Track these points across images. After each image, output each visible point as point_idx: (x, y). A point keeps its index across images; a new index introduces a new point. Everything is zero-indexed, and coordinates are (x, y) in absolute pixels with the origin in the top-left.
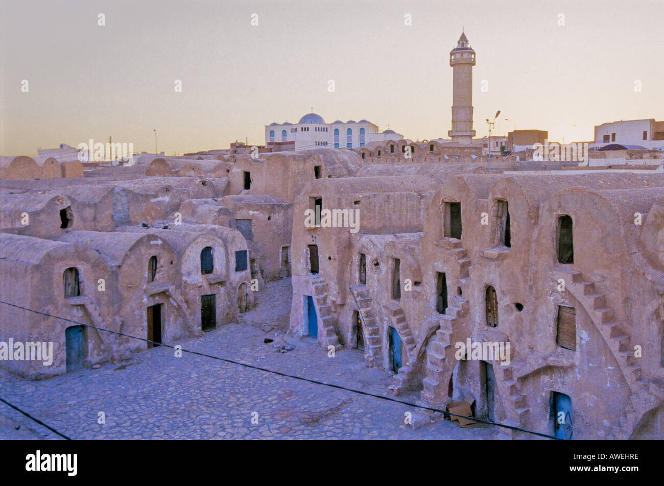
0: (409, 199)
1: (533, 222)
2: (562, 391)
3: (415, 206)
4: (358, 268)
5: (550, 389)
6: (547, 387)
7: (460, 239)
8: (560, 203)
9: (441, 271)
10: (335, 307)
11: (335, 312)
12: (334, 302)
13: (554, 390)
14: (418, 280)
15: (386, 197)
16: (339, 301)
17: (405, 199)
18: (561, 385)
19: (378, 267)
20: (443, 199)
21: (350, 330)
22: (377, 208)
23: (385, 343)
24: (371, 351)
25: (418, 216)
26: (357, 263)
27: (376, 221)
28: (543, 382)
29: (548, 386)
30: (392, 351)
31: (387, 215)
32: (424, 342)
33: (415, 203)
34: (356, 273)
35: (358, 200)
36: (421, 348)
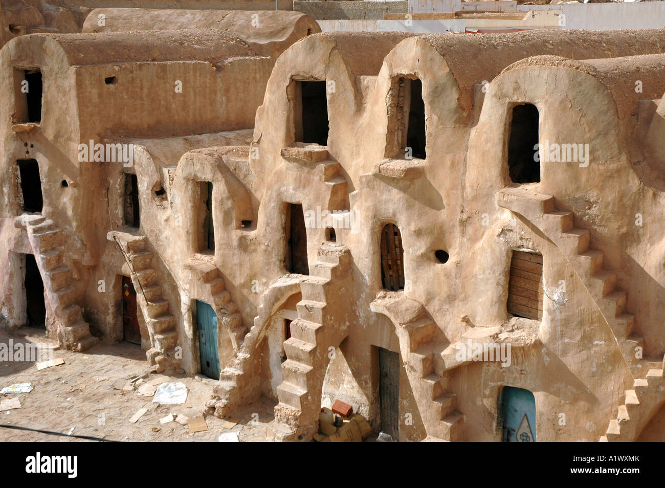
0: (198, 74)
1: (465, 114)
2: (518, 385)
3: (208, 85)
4: (120, 200)
5: (499, 383)
6: (493, 381)
7: (325, 144)
8: (516, 82)
9: (294, 201)
10: (79, 271)
11: (79, 280)
12: (76, 263)
13: (505, 384)
14: (248, 218)
15: (159, 71)
16: (86, 260)
17: (191, 72)
18: (518, 376)
19: (164, 196)
20: (292, 76)
21: (111, 310)
22: (145, 90)
23: (187, 328)
24: (157, 344)
25: (213, 103)
26: (119, 191)
27: (145, 113)
28: (486, 373)
29: (496, 379)
30: (197, 340)
31: (162, 102)
32: (265, 322)
33: (207, 80)
34: (117, 209)
35: (113, 75)
36: (259, 333)
